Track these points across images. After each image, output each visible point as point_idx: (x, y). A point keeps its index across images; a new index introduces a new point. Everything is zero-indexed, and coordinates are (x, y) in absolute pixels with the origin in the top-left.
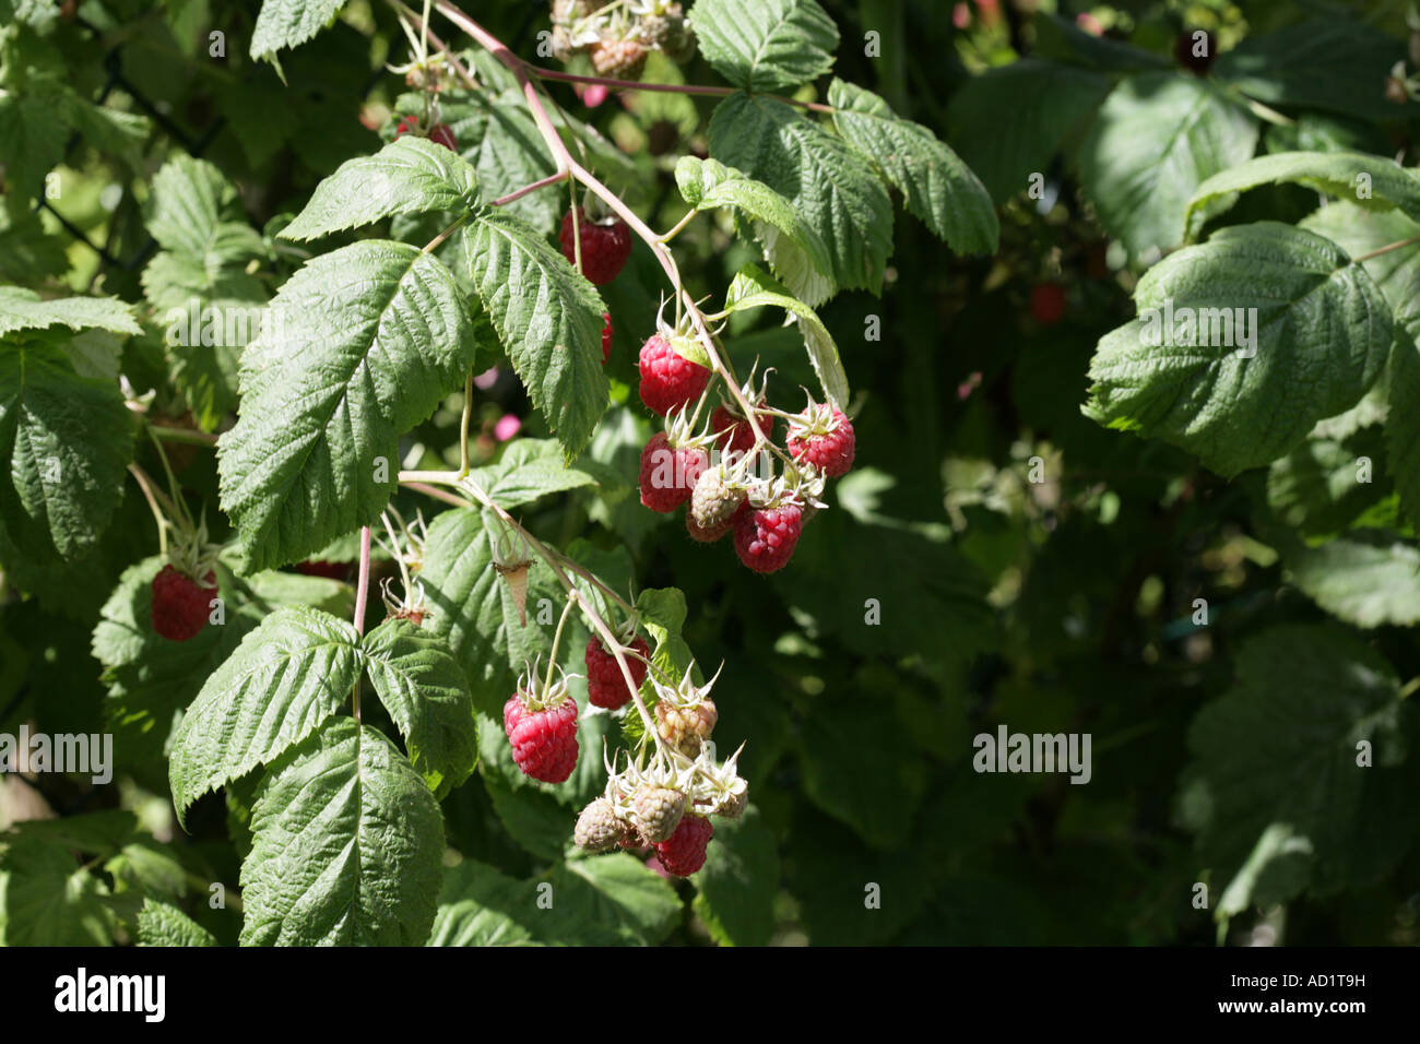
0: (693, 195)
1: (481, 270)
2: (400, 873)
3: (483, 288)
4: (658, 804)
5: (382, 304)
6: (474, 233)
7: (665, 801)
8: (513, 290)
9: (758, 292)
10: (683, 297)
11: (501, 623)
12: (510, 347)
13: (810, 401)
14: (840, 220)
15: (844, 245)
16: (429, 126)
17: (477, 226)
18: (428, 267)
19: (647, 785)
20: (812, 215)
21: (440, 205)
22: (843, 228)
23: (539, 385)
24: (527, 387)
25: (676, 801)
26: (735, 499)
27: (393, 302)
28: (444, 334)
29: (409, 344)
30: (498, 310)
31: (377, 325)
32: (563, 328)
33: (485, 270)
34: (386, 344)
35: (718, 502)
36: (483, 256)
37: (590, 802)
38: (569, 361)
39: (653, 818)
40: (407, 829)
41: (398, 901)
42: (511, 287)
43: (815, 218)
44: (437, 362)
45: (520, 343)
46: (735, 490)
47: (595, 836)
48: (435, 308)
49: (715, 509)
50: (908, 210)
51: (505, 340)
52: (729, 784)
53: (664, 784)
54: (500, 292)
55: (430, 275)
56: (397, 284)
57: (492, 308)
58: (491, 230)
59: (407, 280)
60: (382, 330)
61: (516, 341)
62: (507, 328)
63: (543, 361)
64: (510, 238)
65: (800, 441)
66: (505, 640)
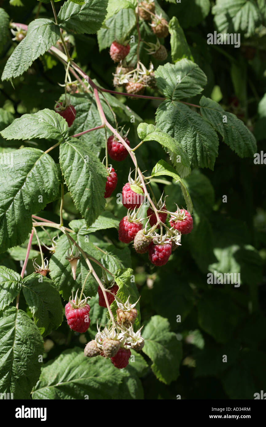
0: (142, 136)
1: (63, 160)
2: (27, 360)
3: (63, 166)
4: (110, 345)
5: (28, 171)
6: (63, 147)
7: (112, 344)
8: (74, 168)
9: (163, 170)
10: (138, 170)
11: (80, 273)
12: (70, 188)
13: (178, 208)
14: (199, 145)
15: (200, 153)
16: (66, 106)
17: (65, 144)
18: (45, 158)
19: (107, 338)
20: (190, 143)
21: (53, 137)
22: (200, 147)
23: (79, 201)
24: (75, 202)
25: (116, 344)
26: (148, 241)
27: (32, 170)
28: (48, 182)
29: (36, 185)
30: (67, 175)
31: (26, 178)
32: (89, 182)
33: (65, 160)
34: (28, 185)
35: (142, 242)
36: (65, 156)
37: (90, 341)
38: (90, 194)
39: (108, 350)
40: (30, 346)
41: (26, 370)
42: (73, 167)
43: (190, 144)
44: (45, 192)
45: (74, 187)
46: (149, 238)
47: (90, 353)
48: (46, 173)
49: (141, 244)
50: (224, 141)
51: (69, 186)
52: (138, 338)
53: (113, 338)
54: (69, 168)
55: (46, 162)
56: (34, 164)
57: (65, 174)
58: (70, 146)
59: (38, 163)
60: (27, 179)
61: (72, 186)
62: (69, 182)
63: (81, 193)
64: (76, 149)
65: (173, 222)
66: (81, 278)
